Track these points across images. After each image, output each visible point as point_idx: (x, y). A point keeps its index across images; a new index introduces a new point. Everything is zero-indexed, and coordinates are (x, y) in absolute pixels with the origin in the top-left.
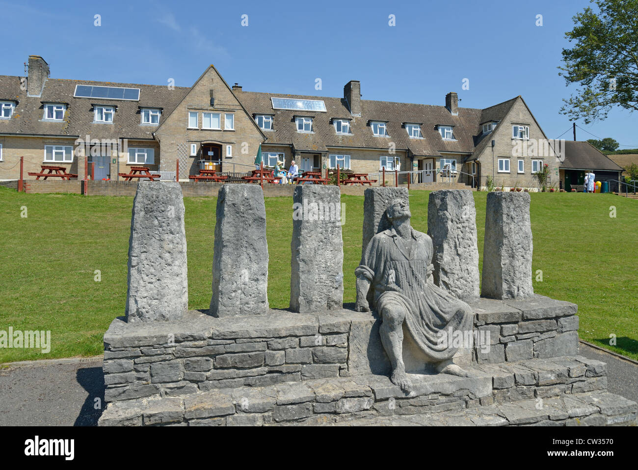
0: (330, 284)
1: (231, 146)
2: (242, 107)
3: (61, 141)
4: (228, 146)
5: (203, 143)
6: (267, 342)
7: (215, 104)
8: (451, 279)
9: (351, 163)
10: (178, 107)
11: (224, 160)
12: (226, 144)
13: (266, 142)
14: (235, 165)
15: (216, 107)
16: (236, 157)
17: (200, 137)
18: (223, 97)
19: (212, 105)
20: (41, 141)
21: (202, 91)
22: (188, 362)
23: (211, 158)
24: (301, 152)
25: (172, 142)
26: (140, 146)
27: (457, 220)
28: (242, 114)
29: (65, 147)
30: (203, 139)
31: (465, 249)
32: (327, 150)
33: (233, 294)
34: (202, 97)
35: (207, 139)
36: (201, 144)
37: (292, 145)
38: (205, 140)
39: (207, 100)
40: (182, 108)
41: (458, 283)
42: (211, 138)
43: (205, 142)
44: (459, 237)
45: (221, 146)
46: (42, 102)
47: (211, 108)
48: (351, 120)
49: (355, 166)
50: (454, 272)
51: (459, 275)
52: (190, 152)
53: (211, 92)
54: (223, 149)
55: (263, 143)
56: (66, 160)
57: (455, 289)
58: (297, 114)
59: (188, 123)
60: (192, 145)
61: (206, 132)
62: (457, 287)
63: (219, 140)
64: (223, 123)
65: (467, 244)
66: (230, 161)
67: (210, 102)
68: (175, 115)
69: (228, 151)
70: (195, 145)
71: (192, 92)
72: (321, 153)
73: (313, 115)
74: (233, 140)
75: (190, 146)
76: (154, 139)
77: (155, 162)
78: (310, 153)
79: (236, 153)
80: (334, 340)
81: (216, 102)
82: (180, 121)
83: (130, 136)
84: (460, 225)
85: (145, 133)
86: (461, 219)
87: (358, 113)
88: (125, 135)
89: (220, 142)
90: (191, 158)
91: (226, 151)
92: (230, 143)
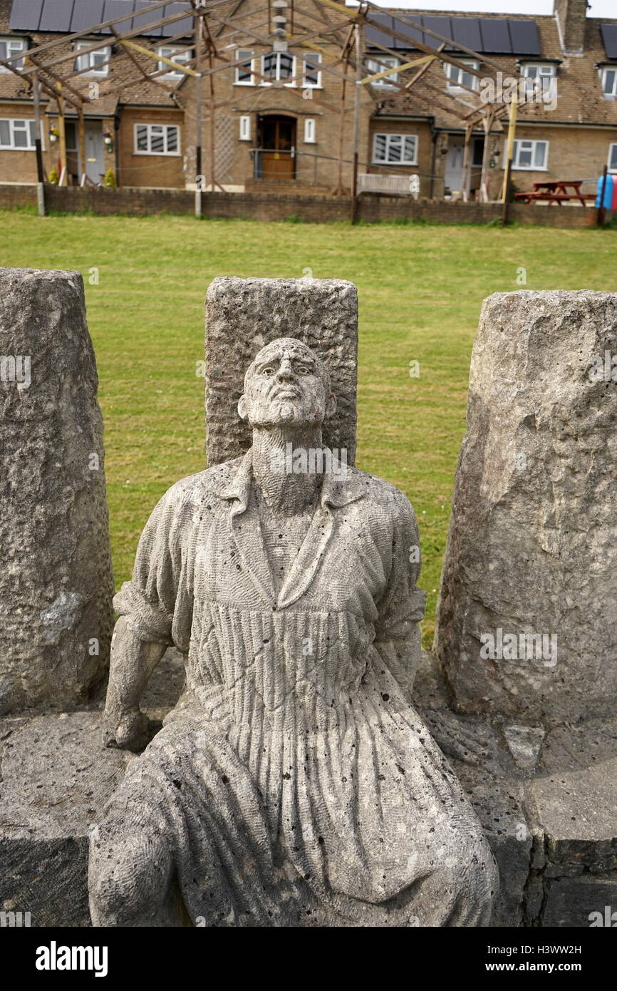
1: (313, 121)
3: (21, 111)
4: (307, 121)
5: (261, 114)
11: (300, 149)
12: (304, 116)
13: (383, 112)
14: (320, 160)
16: (323, 142)
17: (257, 101)
23: (277, 145)
24: (450, 135)
26: (156, 121)
29: (31, 122)
30: (263, 107)
32: (502, 129)
34: (261, 18)
35: (269, 107)
36: (259, 117)
37: (433, 118)
38: (265, 107)
42: (277, 105)
43: (266, 113)
45: (294, 121)
48: (560, 63)
49: (556, 163)
52: (239, 132)
54: (299, 127)
55: (377, 114)
56: (31, 145)
59: (235, 72)
60: (242, 118)
63: (291, 109)
66: (311, 151)
69: (309, 131)
70: (248, 118)
71: (243, 9)
74: (317, 109)
75: (239, 121)
76: (176, 106)
77: (182, 151)
78: (467, 135)
79: (323, 135)
83: (136, 100)
87: (577, 47)
88: (126, 99)
89: (292, 111)
90: (242, 146)
91: (303, 130)
92: (311, 115)
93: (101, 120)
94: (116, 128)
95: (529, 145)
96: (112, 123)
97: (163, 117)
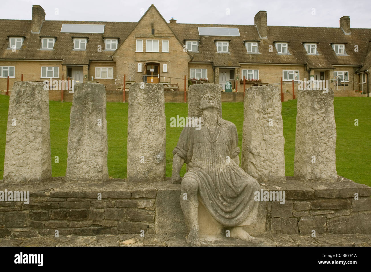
0: (152, 161)
1: (166, 64)
2: (175, 35)
3: (51, 64)
4: (164, 64)
6: (90, 201)
7: (155, 33)
8: (258, 161)
9: (259, 75)
10: (129, 37)
11: (161, 75)
12: (163, 63)
13: (193, 60)
14: (169, 79)
15: (156, 35)
16: (171, 72)
17: (144, 58)
18: (160, 28)
19: (153, 33)
20: (39, 64)
21: (146, 24)
22: (31, 213)
23: (152, 73)
24: (220, 68)
25: (125, 62)
26: (104, 66)
27: (262, 111)
28: (174, 40)
29: (54, 68)
30: (146, 60)
31: (271, 136)
32: (240, 66)
33: (77, 165)
34: (145, 29)
35: (149, 60)
36: (145, 63)
37: (213, 62)
39: (149, 31)
40: (131, 38)
41: (264, 164)
42: (152, 59)
43: (148, 62)
44: (265, 126)
45: (159, 64)
46: (40, 37)
47: (152, 36)
48: (259, 41)
49: (262, 78)
50: (260, 154)
51: (265, 157)
52: (137, 69)
53: (152, 25)
54: (161, 67)
55: (191, 62)
56: (54, 76)
57: (261, 169)
58: (217, 39)
59: (136, 48)
60: (138, 64)
61: (149, 54)
62: (263, 167)
64: (160, 48)
65: (273, 132)
66: (166, 75)
67: (151, 32)
68: (127, 43)
69: (165, 68)
70: (141, 64)
71: (139, 26)
72: (235, 69)
73: (229, 39)
74: (168, 60)
75: (137, 65)
76: (113, 60)
77: (114, 77)
78: (226, 68)
79: (170, 70)
80: (142, 204)
81: (156, 32)
82: (130, 47)
83: (96, 58)
84: (266, 116)
85: (107, 56)
86: (267, 111)
87: (265, 36)
88: (93, 58)
89: (158, 61)
90: (139, 74)
91: (163, 68)
92: (166, 62)
93: (83, 66)
94: (89, 69)
95: (251, 71)
96: (87, 67)
97: (107, 64)
